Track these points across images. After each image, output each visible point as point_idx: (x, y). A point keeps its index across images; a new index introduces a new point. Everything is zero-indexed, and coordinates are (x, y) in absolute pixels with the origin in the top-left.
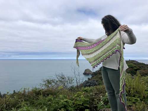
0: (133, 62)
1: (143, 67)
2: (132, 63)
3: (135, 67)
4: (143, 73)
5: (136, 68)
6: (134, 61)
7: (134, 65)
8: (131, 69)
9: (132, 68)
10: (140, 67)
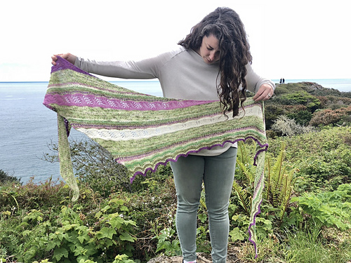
0: (308, 87)
1: (332, 99)
2: (303, 88)
3: (312, 100)
4: (330, 117)
5: (313, 104)
6: (311, 84)
7: (310, 96)
8: (301, 106)
9: (303, 103)
10: (325, 101)
